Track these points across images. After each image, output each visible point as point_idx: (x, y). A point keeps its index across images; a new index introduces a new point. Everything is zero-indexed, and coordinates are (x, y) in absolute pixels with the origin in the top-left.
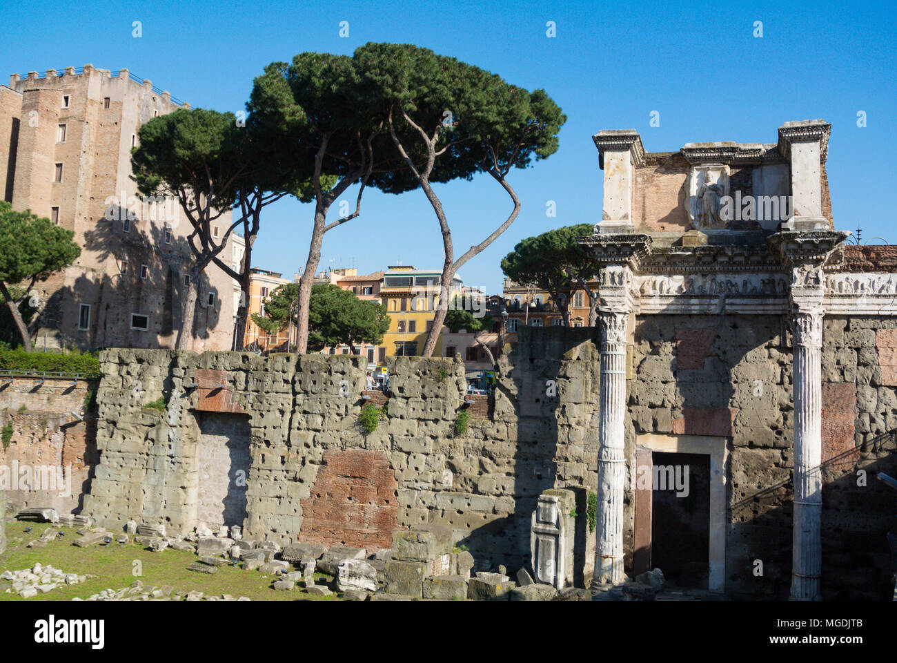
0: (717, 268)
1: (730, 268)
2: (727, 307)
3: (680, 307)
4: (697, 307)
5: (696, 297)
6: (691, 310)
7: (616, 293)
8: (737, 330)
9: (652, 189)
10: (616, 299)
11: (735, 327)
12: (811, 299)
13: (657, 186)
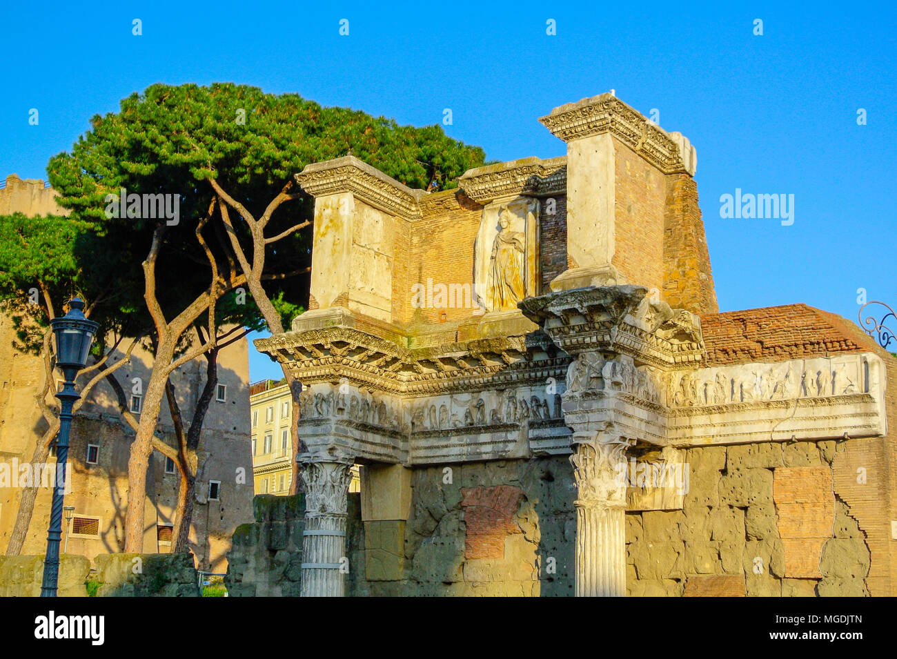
0: (514, 376)
1: (533, 374)
2: (533, 445)
3: (465, 449)
4: (488, 448)
5: (488, 429)
6: (480, 454)
7: (320, 430)
8: (551, 484)
9: (432, 252)
10: (319, 440)
11: (549, 478)
12: (593, 417)
13: (438, 248)
